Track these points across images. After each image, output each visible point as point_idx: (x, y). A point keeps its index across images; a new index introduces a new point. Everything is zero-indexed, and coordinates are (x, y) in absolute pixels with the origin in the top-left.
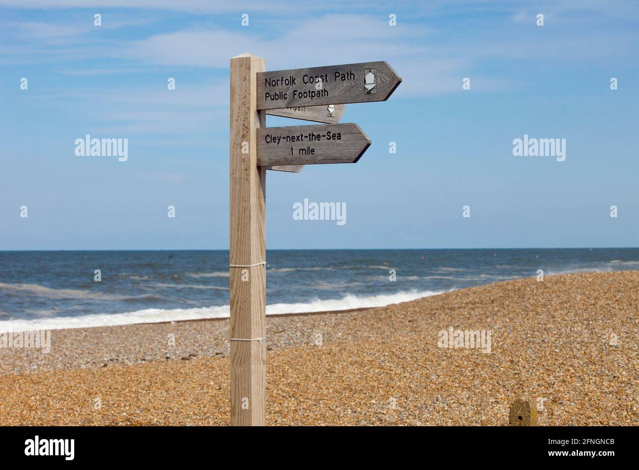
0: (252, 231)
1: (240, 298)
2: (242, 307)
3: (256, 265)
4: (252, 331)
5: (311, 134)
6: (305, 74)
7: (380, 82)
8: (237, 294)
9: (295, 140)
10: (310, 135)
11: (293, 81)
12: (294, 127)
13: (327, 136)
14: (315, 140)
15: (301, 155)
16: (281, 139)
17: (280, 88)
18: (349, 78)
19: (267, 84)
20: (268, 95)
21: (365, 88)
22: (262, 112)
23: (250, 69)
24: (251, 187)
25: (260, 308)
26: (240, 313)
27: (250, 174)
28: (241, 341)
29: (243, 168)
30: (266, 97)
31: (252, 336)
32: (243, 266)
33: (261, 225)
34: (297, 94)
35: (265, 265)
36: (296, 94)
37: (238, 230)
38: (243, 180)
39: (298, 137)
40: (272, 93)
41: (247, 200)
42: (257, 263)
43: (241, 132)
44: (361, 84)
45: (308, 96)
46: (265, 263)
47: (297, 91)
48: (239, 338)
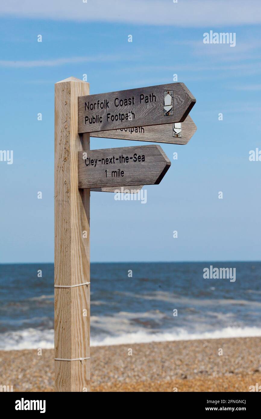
0: (73, 252)
1: (62, 318)
2: (64, 328)
3: (75, 286)
4: (73, 351)
5: (121, 156)
6: (116, 97)
7: (177, 104)
8: (60, 315)
9: (109, 162)
10: (120, 157)
11: (107, 104)
12: (107, 150)
13: (134, 158)
14: (124, 162)
15: (113, 177)
16: (98, 161)
17: (97, 112)
18: (151, 100)
19: (87, 108)
20: (87, 119)
21: (164, 110)
22: (85, 136)
23: (70, 94)
24: (72, 209)
25: (83, 328)
26: (62, 333)
27: (70, 197)
28: (63, 361)
29: (65, 190)
30: (86, 120)
31: (73, 355)
32: (65, 286)
33: (84, 246)
34: (110, 117)
35: (89, 286)
36: (109, 117)
37: (61, 251)
38: (64, 202)
39: (111, 160)
40: (90, 117)
41: (68, 222)
42: (79, 283)
43: (63, 155)
44: (161, 106)
45: (119, 119)
46: (88, 283)
47: (109, 114)
48: (61, 358)
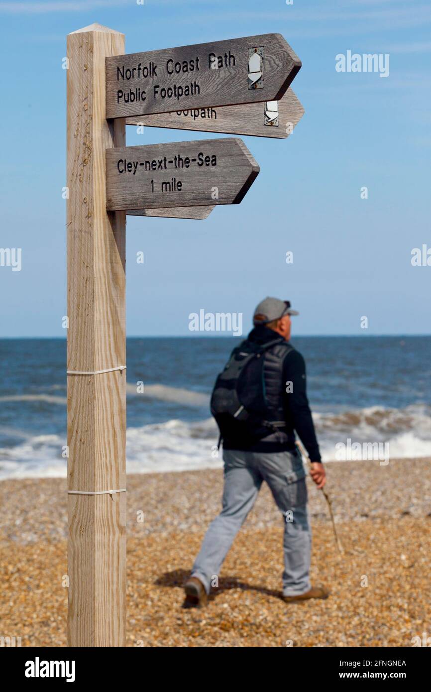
0: (97, 316)
1: (80, 425)
2: (82, 440)
3: (102, 372)
4: (98, 479)
5: (177, 157)
6: (170, 58)
7: (270, 69)
8: (77, 419)
9: (157, 167)
10: (176, 159)
11: (154, 69)
12: (154, 146)
13: (198, 161)
14: (183, 167)
15: (164, 192)
16: (138, 166)
17: (138, 82)
18: (228, 63)
19: (120, 76)
20: (120, 94)
21: (248, 80)
22: (117, 122)
23: (92, 52)
24: (96, 245)
25: (115, 442)
26: (80, 449)
27: (93, 224)
28: (82, 495)
29: (84, 214)
30: (119, 97)
31: (98, 486)
32: (84, 373)
33: (115, 307)
34: (159, 92)
35: (124, 372)
36: (157, 92)
37: (78, 314)
38: (83, 233)
39: (160, 163)
40: (126, 91)
41: (89, 266)
42: (108, 368)
43: (81, 156)
44: (243, 73)
45: (173, 95)
46: (122, 367)
47: (158, 87)
48: (79, 490)
